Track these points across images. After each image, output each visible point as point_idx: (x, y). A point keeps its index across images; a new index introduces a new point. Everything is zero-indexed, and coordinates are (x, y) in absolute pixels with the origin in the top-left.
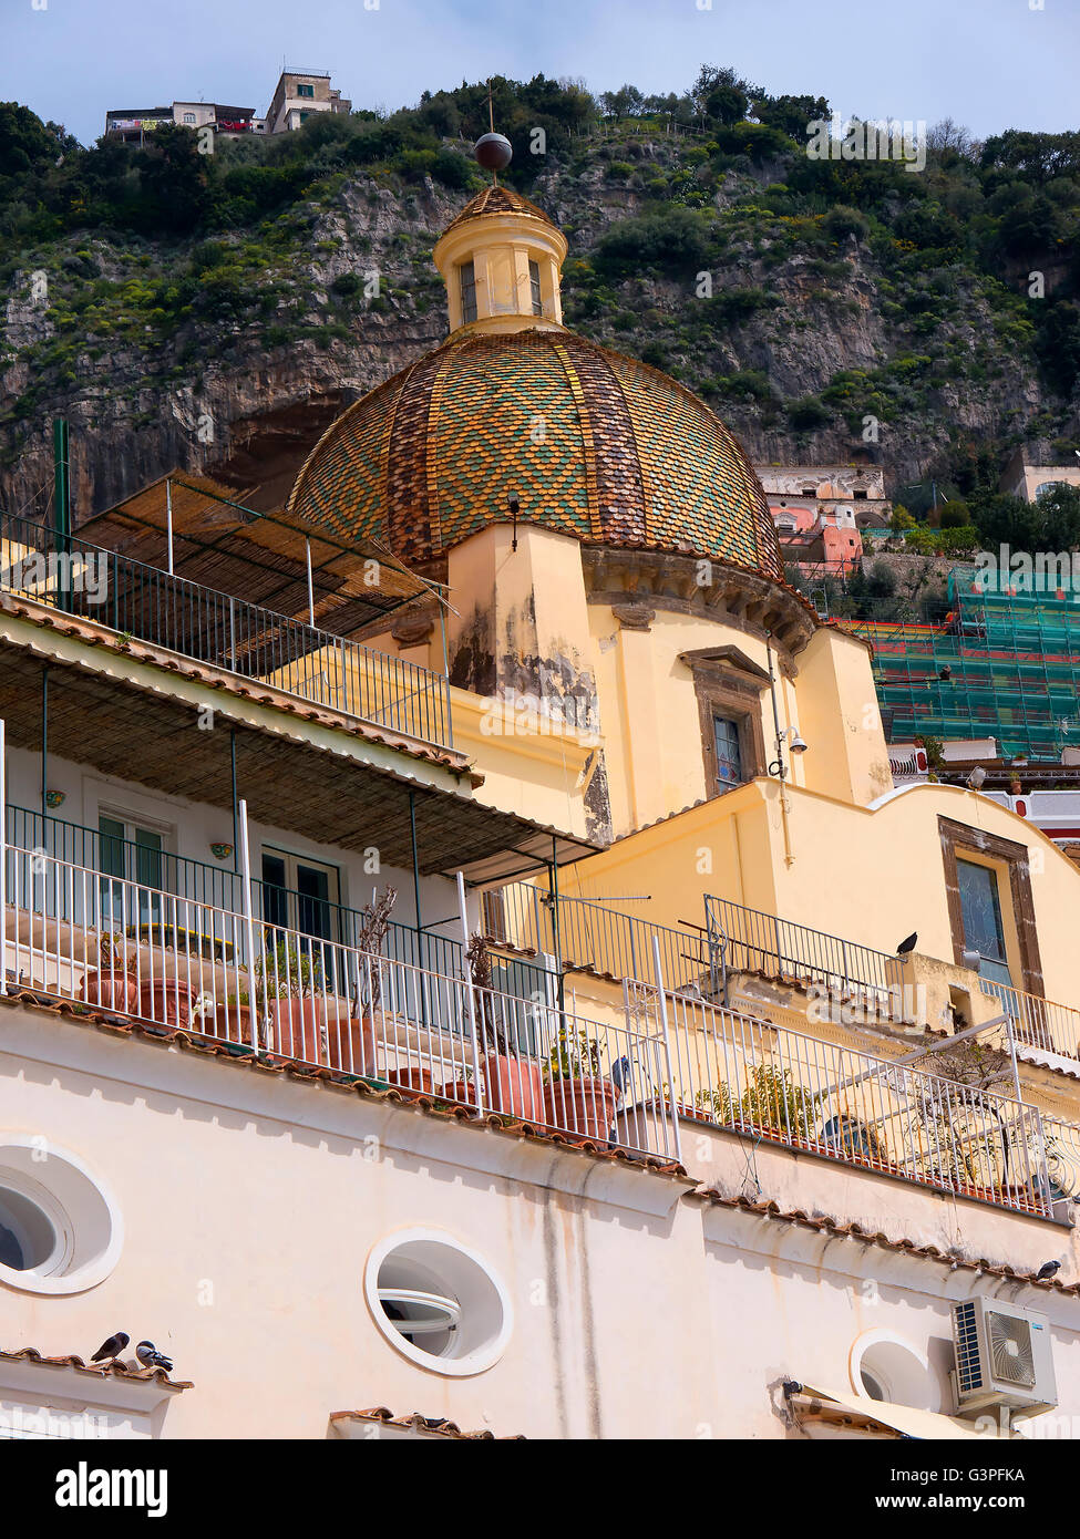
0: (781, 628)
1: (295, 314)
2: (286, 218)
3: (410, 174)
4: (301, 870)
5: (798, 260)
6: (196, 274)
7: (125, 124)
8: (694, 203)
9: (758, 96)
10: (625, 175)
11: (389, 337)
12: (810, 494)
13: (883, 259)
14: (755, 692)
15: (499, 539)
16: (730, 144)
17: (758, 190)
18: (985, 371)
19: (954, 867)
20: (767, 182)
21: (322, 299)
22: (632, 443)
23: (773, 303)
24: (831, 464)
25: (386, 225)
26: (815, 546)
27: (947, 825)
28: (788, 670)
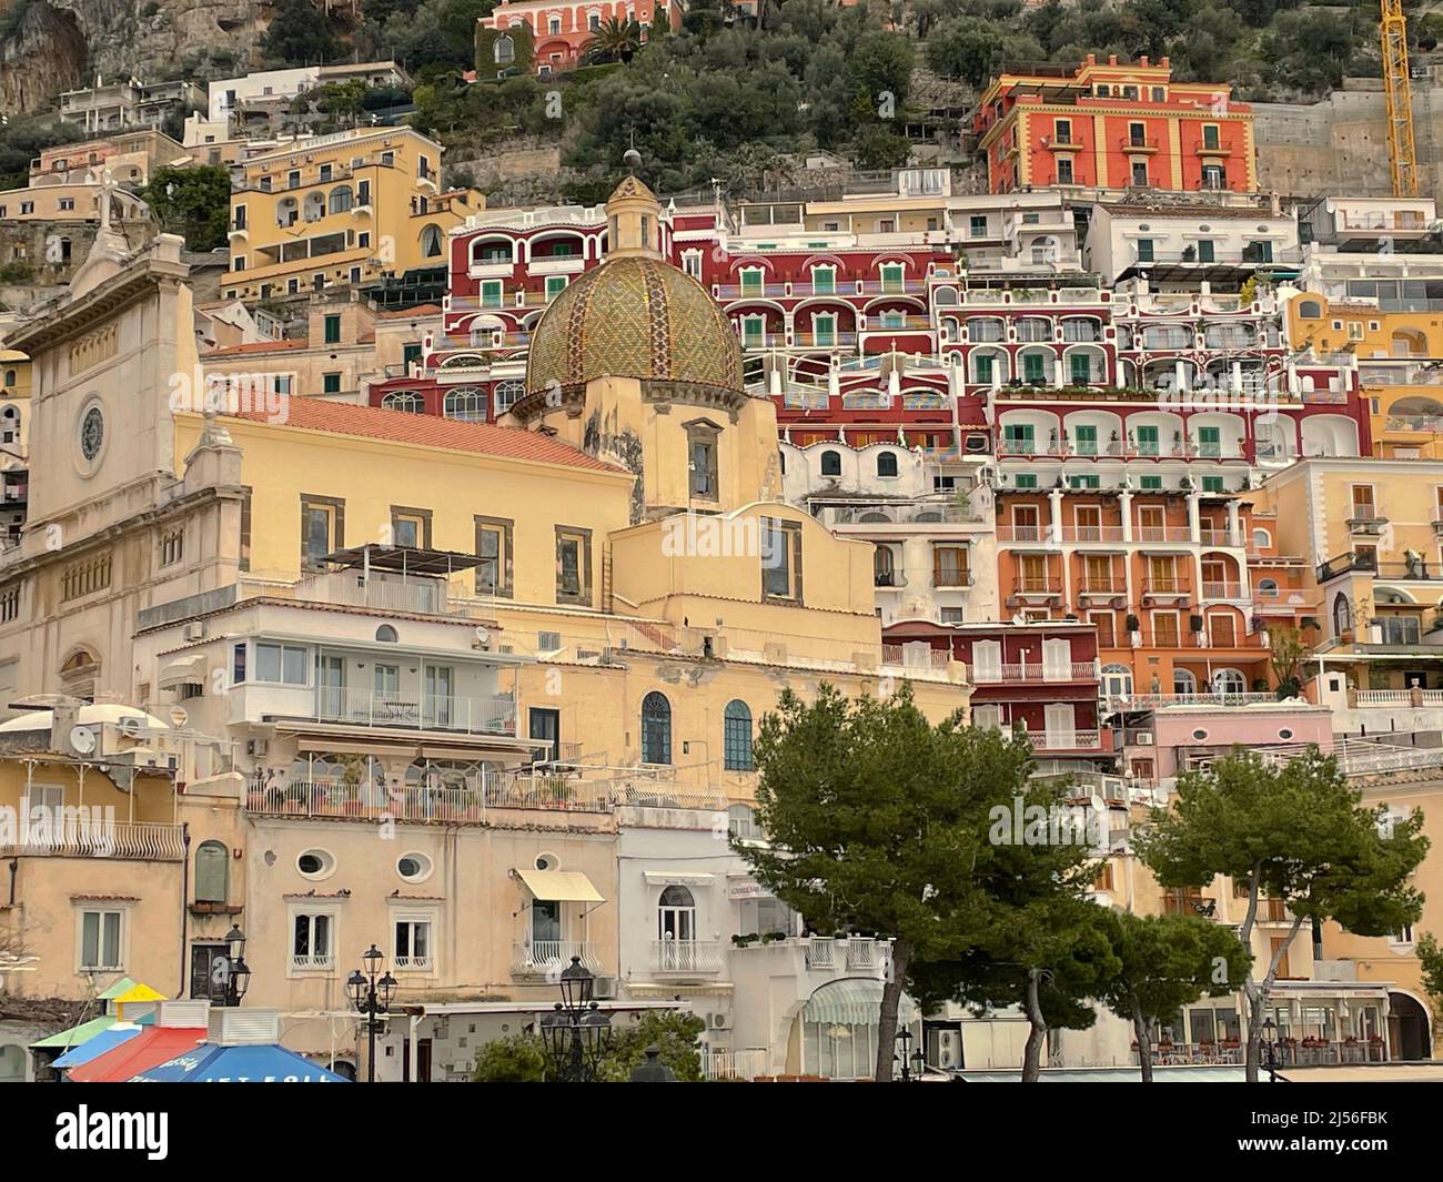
0: (730, 403)
14: (716, 434)
15: (604, 383)
22: (668, 328)
27: (765, 520)
28: (734, 421)
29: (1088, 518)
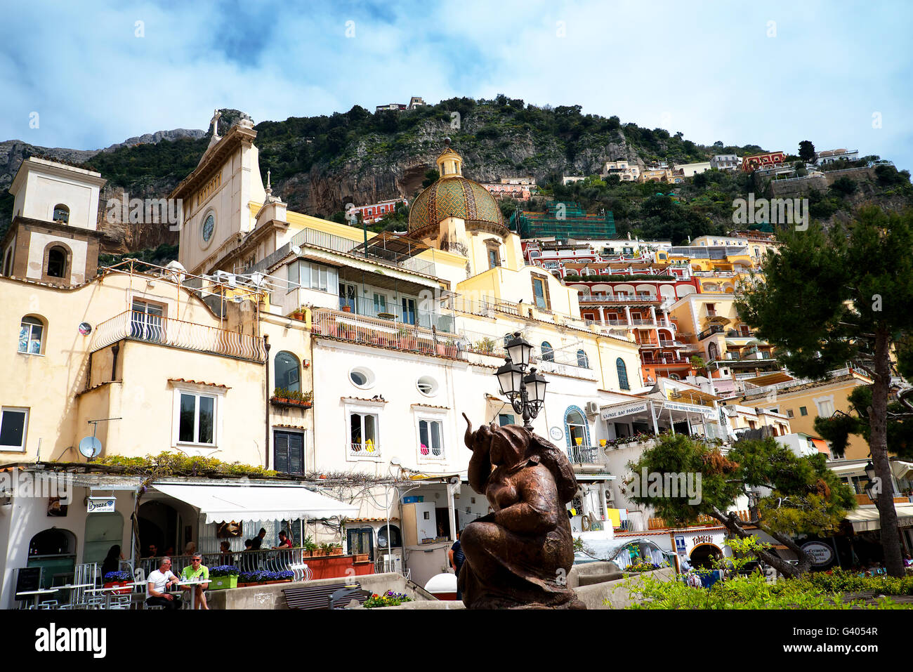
0: (503, 234)
1: (416, 149)
2: (413, 129)
3: (438, 119)
4: (409, 300)
5: (517, 135)
6: (395, 141)
7: (381, 109)
8: (496, 123)
9: (509, 99)
10: (482, 118)
11: (435, 153)
12: (520, 184)
13: (534, 134)
14: (498, 246)
15: (449, 220)
16: (503, 111)
17: (509, 120)
18: (555, 157)
19: (534, 281)
20: (511, 118)
21: (421, 146)
22: (474, 200)
23: (512, 144)
24: (524, 177)
25: (434, 130)
26: (521, 195)
27: (532, 273)
28: (504, 242)
29: (612, 317)
